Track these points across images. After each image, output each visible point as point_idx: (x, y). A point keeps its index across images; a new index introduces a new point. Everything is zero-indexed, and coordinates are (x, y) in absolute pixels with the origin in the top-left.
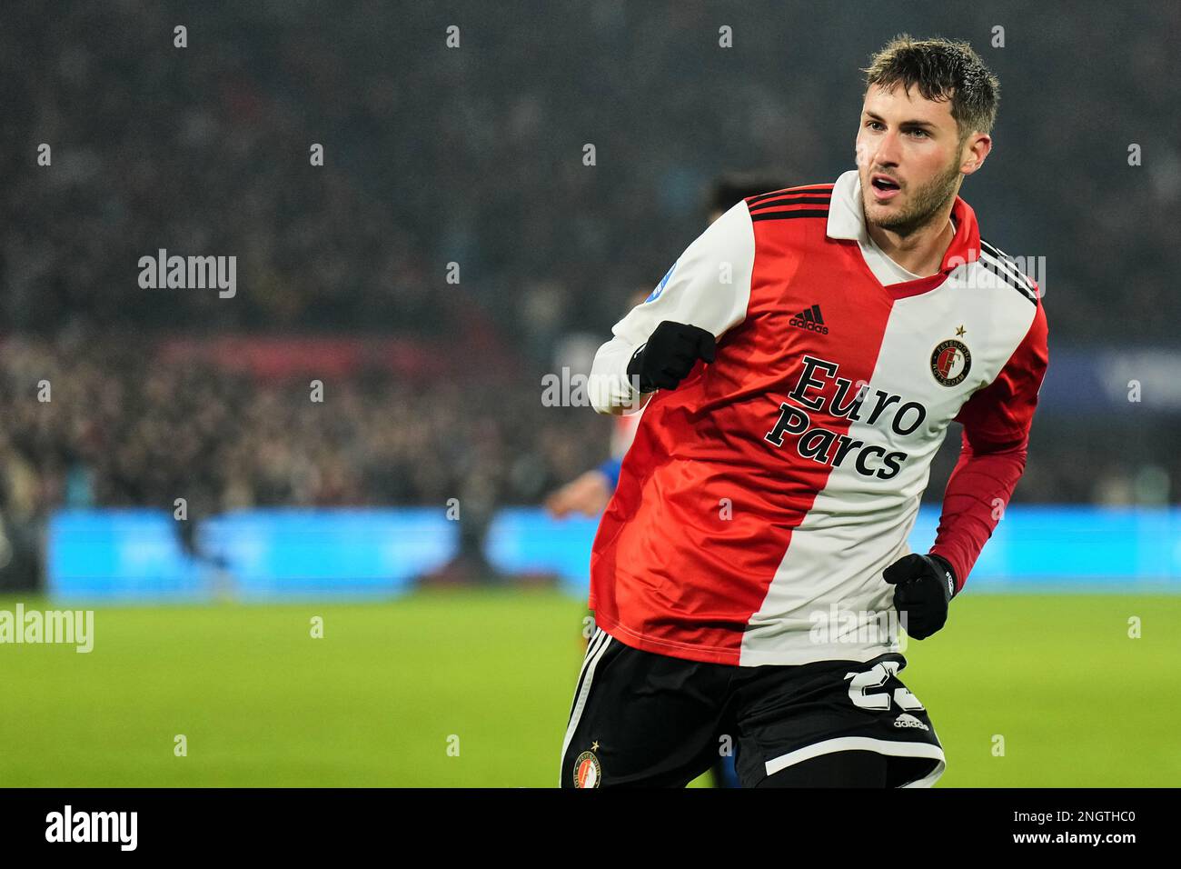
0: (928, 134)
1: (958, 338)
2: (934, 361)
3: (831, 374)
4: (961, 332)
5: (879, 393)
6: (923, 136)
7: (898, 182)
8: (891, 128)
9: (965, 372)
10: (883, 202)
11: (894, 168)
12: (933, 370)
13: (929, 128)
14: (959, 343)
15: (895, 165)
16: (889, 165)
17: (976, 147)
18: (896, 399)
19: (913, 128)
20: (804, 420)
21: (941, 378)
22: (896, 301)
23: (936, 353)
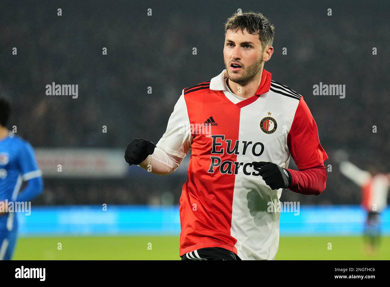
0: (252, 47)
1: (269, 116)
2: (261, 126)
3: (223, 139)
4: (269, 114)
5: (243, 142)
6: (249, 48)
7: (241, 65)
8: (237, 46)
9: (275, 127)
10: (235, 72)
11: (239, 60)
12: (262, 129)
13: (251, 44)
14: (270, 118)
15: (239, 59)
16: (237, 59)
17: (268, 51)
18: (251, 143)
19: (245, 45)
20: (219, 160)
21: (266, 131)
22: (241, 108)
23: (262, 123)
